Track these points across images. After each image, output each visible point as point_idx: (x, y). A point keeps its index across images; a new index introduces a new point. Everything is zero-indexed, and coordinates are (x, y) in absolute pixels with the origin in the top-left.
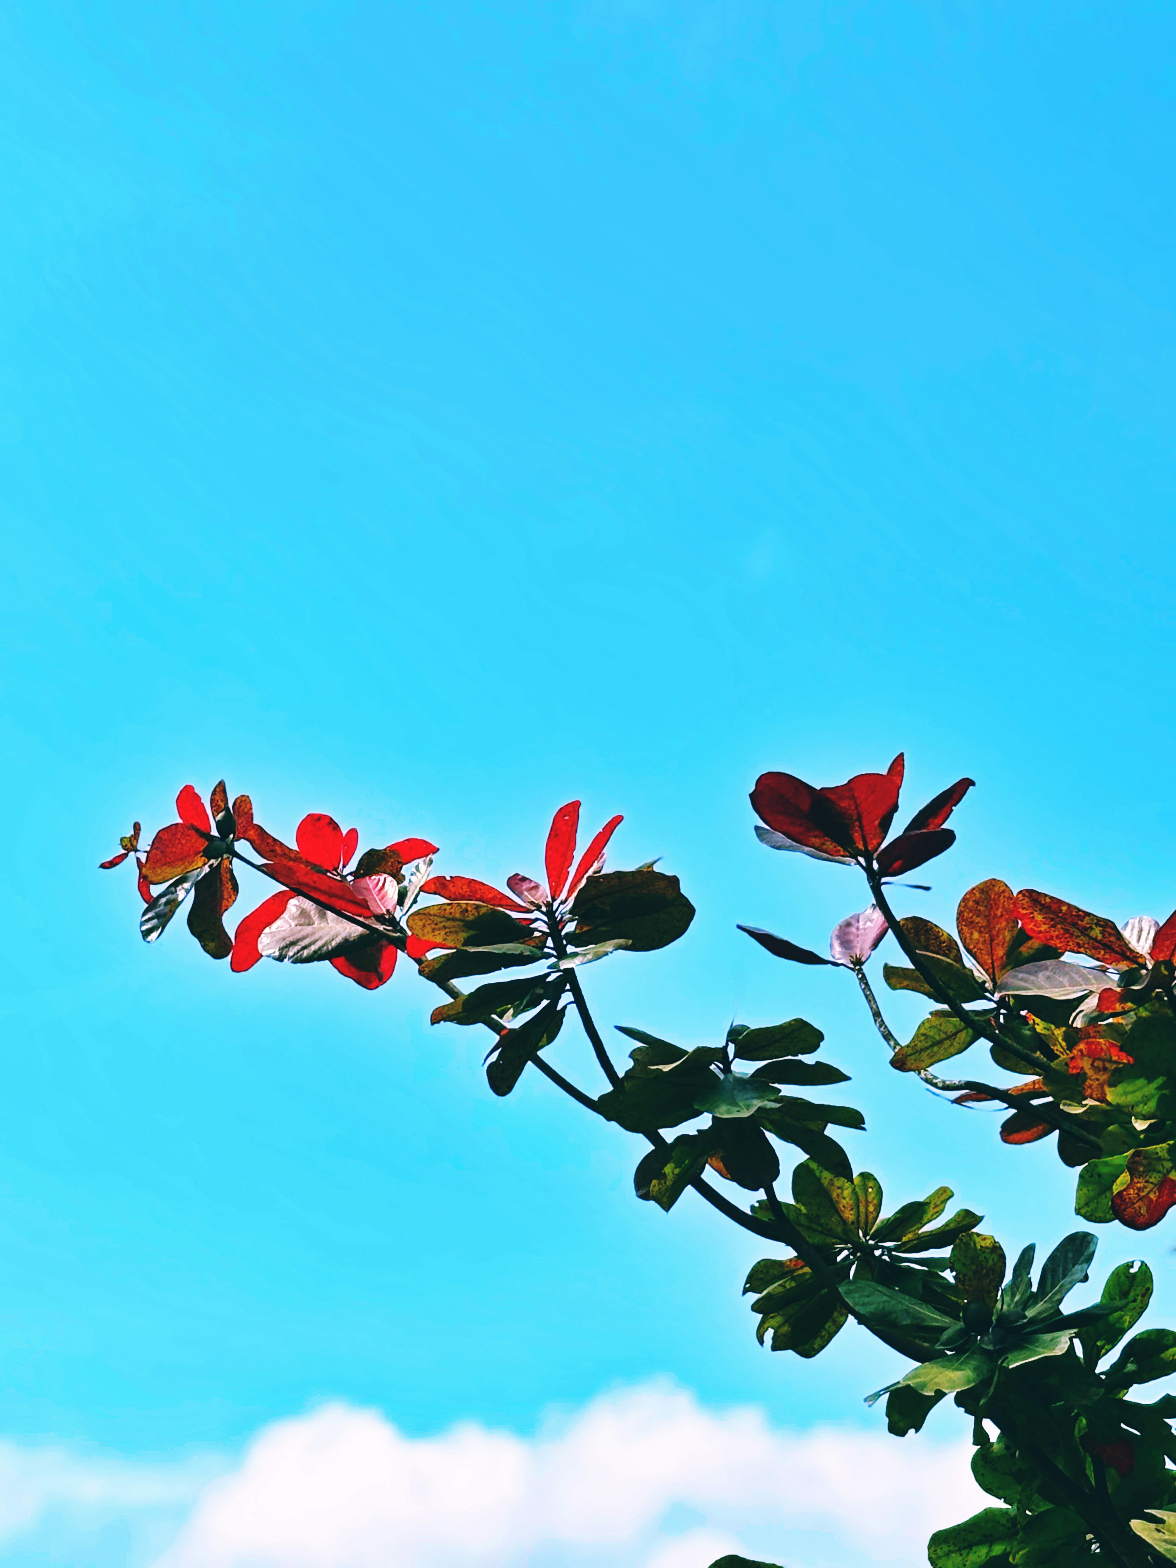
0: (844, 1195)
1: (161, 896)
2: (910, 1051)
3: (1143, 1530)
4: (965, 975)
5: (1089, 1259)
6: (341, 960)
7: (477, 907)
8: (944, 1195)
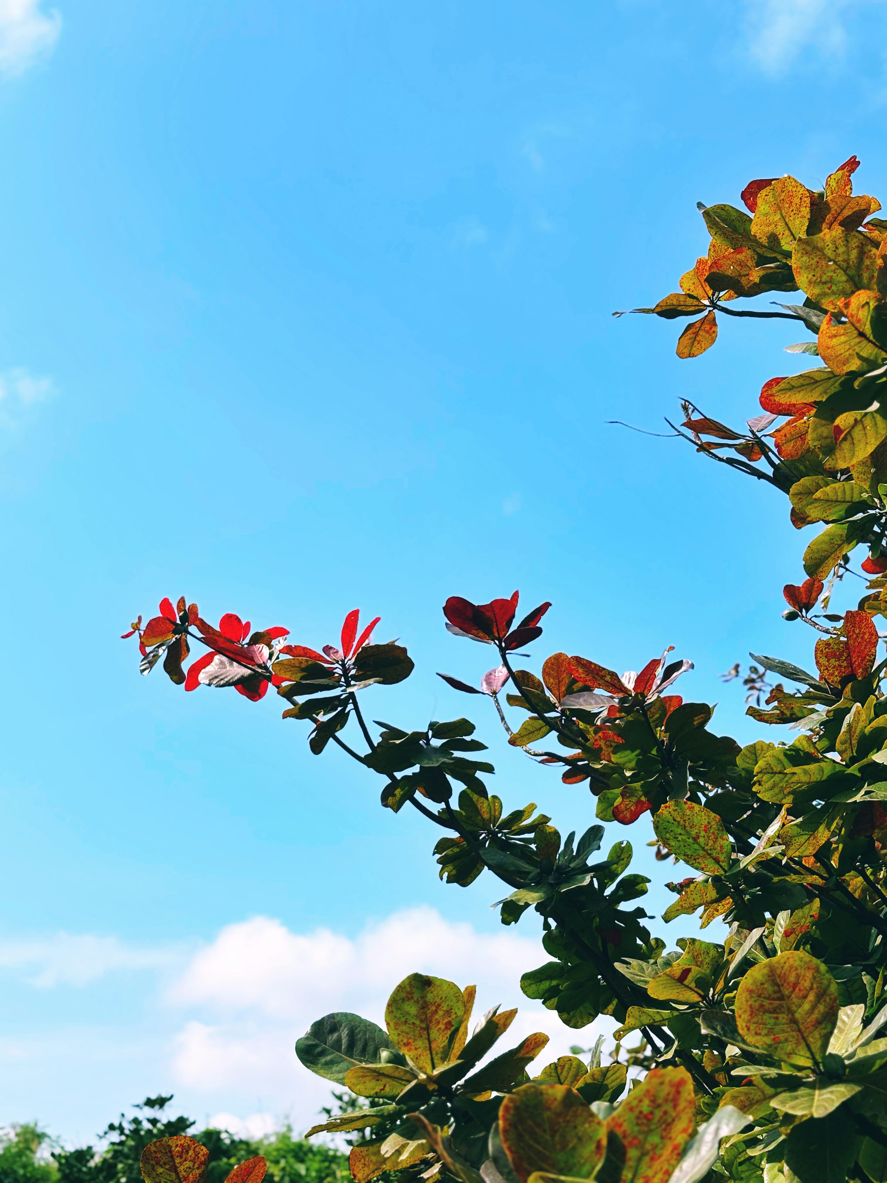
0: (484, 807)
1: (151, 652)
2: (518, 736)
3: (620, 967)
4: (546, 699)
5: (600, 839)
6: (240, 686)
7: (307, 661)
8: (532, 807)
